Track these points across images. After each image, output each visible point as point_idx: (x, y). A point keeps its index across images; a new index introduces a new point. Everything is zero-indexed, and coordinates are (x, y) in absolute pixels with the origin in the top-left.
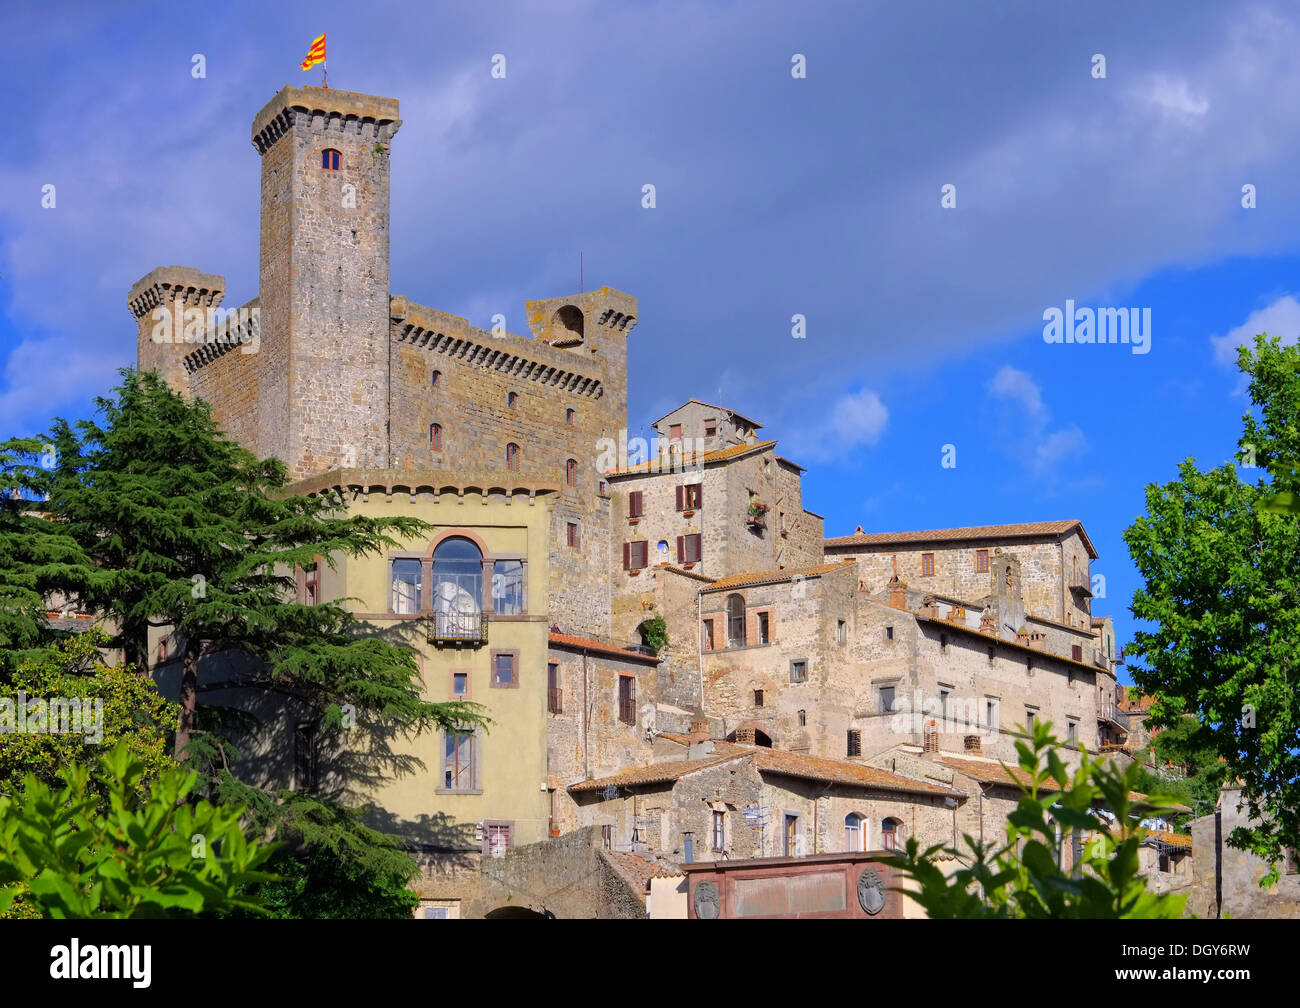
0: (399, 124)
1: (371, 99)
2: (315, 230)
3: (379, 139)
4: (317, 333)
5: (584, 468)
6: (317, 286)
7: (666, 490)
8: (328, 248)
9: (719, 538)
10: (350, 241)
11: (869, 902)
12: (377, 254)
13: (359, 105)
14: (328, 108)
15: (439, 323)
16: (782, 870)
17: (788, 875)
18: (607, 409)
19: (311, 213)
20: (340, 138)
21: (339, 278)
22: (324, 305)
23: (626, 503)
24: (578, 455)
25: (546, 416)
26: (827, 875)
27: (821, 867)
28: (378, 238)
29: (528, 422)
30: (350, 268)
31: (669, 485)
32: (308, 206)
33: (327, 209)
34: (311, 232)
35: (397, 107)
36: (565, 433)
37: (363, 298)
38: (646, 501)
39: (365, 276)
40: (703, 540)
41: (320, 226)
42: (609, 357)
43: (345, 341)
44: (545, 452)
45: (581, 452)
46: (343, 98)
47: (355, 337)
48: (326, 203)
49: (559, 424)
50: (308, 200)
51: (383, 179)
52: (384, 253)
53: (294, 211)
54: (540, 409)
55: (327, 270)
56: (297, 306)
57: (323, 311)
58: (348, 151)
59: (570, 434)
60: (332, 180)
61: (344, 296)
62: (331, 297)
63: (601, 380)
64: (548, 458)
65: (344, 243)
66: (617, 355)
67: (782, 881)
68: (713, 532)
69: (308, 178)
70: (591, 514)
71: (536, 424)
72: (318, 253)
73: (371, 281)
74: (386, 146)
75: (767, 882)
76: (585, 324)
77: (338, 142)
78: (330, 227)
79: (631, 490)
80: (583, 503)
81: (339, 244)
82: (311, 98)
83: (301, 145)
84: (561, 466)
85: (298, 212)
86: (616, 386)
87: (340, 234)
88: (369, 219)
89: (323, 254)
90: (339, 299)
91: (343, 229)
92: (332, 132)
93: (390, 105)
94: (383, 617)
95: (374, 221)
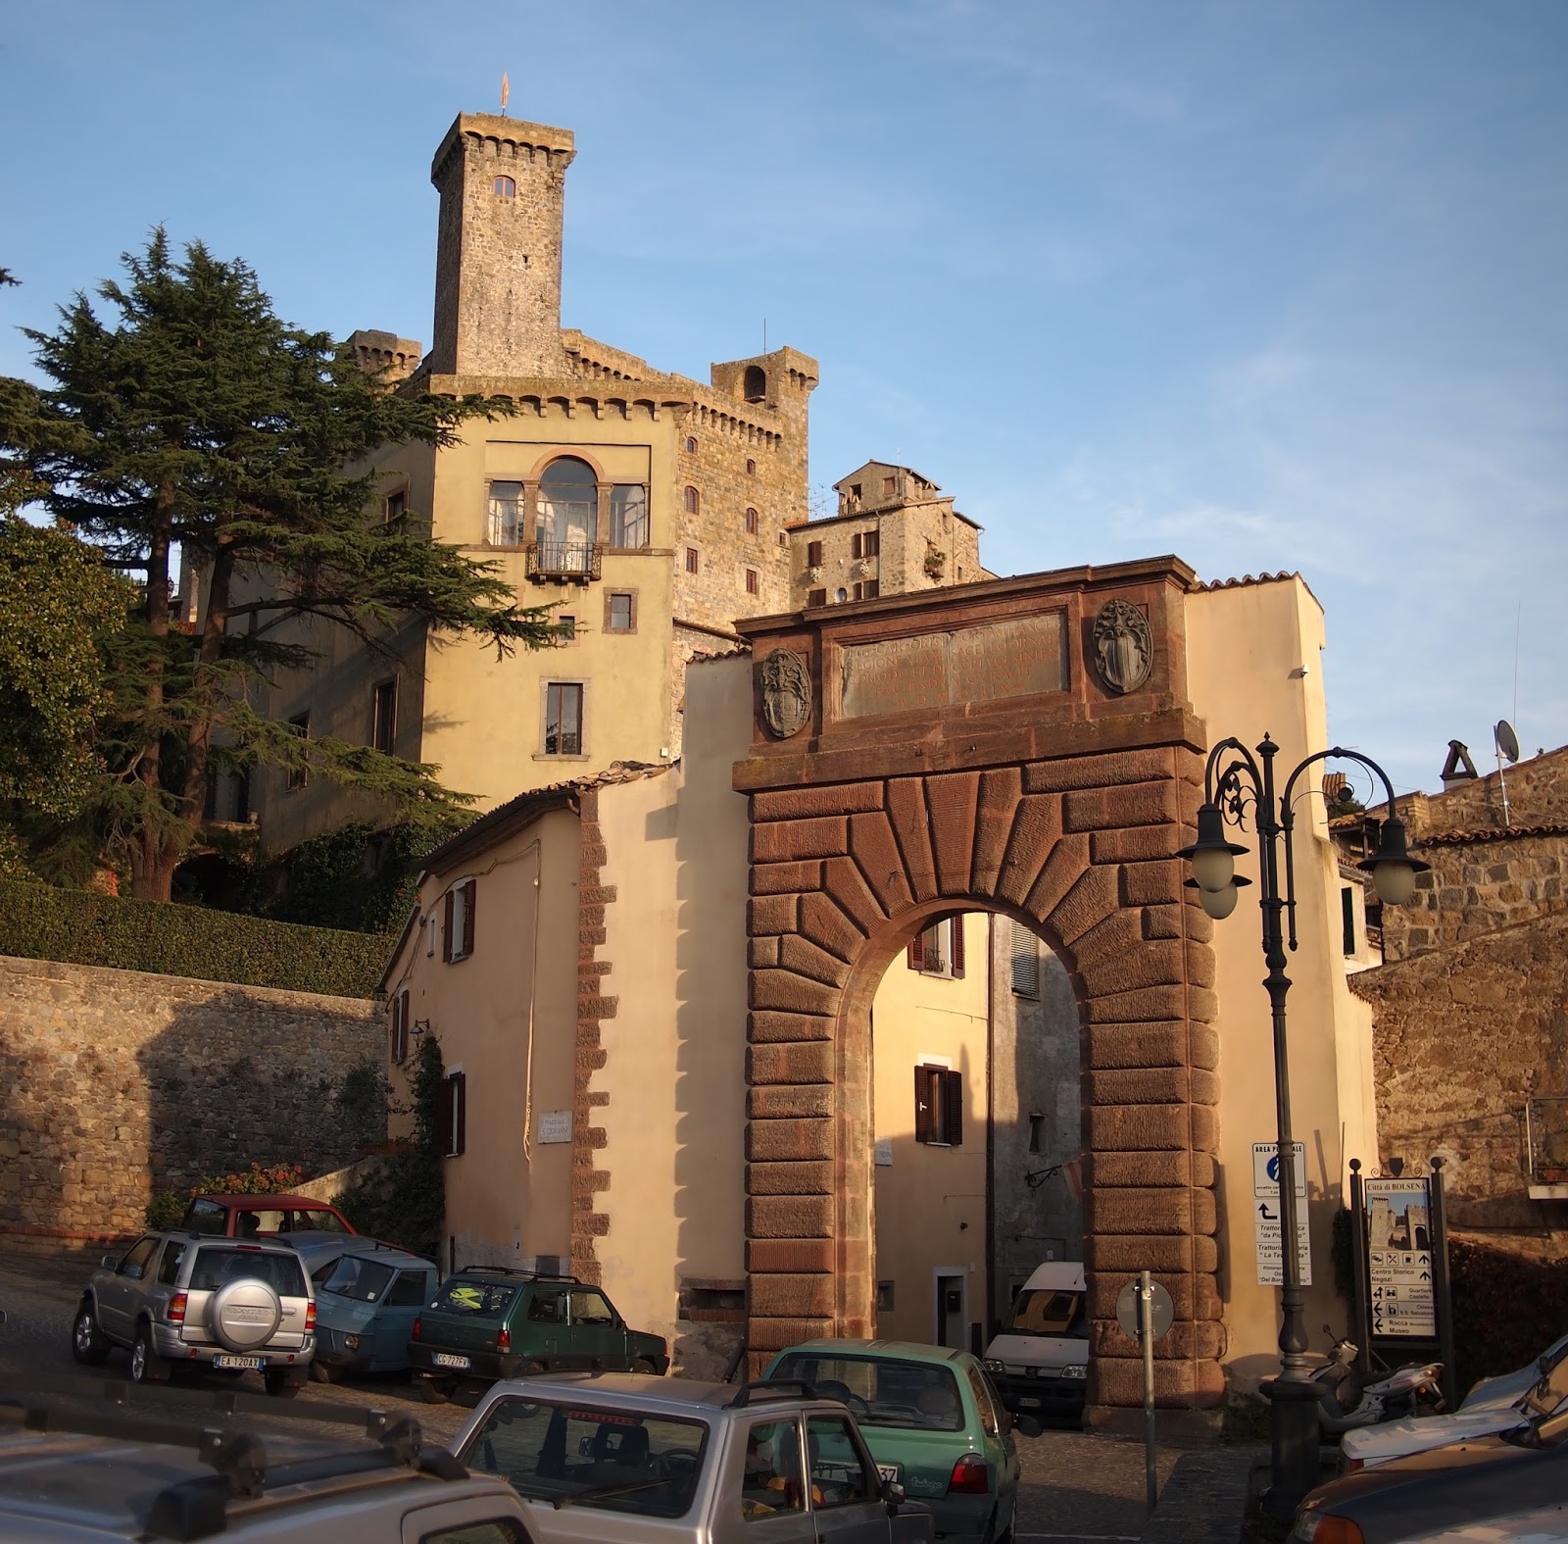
0: (571, 154)
1: (545, 128)
2: (486, 253)
3: (554, 169)
4: (484, 353)
5: (764, 518)
6: (486, 307)
7: (845, 538)
8: (498, 271)
9: (897, 583)
10: (522, 265)
11: (1118, 671)
12: (549, 279)
13: (534, 134)
14: (501, 135)
15: (615, 360)
16: (935, 618)
17: (949, 628)
18: (788, 463)
19: (482, 236)
20: (514, 165)
21: (508, 301)
22: (493, 326)
23: (805, 553)
24: (758, 505)
25: (725, 464)
26: (1026, 622)
27: (1013, 606)
28: (551, 264)
29: (707, 467)
30: (520, 291)
31: (848, 533)
32: (479, 230)
33: (498, 233)
34: (481, 254)
35: (572, 138)
36: (745, 482)
37: (532, 320)
38: (824, 550)
39: (536, 300)
40: (881, 586)
41: (490, 248)
42: (790, 414)
43: (514, 363)
44: (723, 498)
45: (761, 502)
46: (517, 127)
47: (523, 359)
48: (497, 228)
49: (738, 473)
50: (477, 223)
51: (556, 207)
52: (556, 279)
53: (464, 232)
54: (720, 457)
55: (497, 292)
56: (463, 326)
57: (491, 332)
58: (522, 178)
59: (750, 483)
60: (504, 205)
61: (513, 318)
62: (500, 320)
63: (782, 434)
64: (727, 505)
65: (515, 267)
66: (799, 413)
67: (938, 640)
68: (891, 577)
69: (480, 203)
70: (770, 563)
71: (715, 471)
72: (487, 275)
73: (541, 305)
74: (560, 176)
75: (905, 646)
76: (767, 382)
77: (512, 169)
78: (501, 250)
79: (810, 541)
80: (762, 551)
81: (509, 268)
82: (484, 124)
83: (473, 170)
84: (740, 513)
85: (468, 233)
86: (798, 443)
87: (511, 258)
88: (541, 246)
89: (492, 276)
90: (508, 321)
91: (514, 253)
92: (506, 159)
93: (565, 136)
94: (476, 548)
95: (546, 246)
